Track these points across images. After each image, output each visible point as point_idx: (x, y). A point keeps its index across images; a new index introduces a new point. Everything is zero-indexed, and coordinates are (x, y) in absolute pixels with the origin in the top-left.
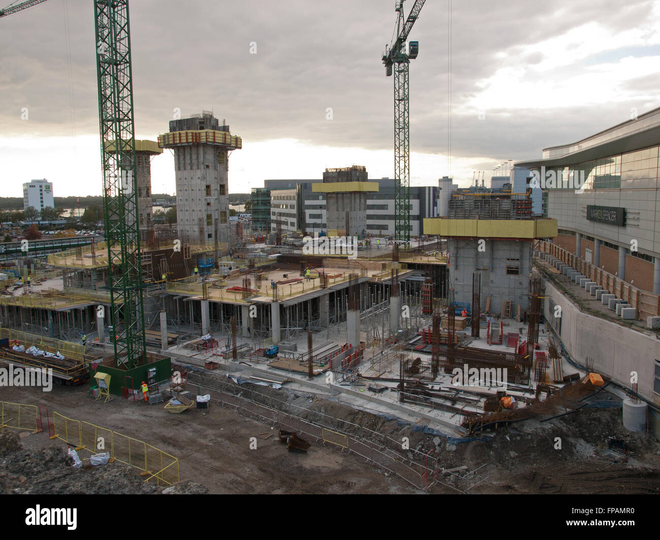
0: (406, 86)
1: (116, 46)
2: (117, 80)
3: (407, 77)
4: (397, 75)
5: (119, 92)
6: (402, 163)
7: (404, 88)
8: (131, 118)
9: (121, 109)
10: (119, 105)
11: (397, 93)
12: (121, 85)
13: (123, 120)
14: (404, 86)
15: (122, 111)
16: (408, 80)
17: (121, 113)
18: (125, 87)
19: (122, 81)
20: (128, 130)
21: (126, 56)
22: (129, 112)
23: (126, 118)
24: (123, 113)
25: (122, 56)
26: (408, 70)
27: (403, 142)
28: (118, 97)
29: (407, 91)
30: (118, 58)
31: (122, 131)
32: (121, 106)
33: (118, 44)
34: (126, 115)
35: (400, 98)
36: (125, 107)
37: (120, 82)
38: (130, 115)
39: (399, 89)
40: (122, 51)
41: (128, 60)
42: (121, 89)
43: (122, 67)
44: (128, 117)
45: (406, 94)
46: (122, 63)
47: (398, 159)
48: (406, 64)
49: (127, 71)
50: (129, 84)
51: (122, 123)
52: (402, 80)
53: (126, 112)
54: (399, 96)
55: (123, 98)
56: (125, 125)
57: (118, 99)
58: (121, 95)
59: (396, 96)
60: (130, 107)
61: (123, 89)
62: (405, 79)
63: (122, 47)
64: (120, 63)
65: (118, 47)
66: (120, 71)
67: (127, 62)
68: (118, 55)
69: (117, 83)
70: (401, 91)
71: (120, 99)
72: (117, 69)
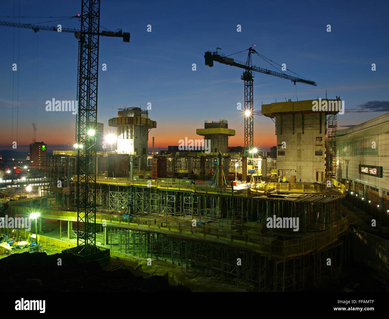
0: (251, 94)
1: (90, 70)
2: (90, 88)
3: (252, 89)
4: (246, 88)
5: (90, 95)
6: (249, 138)
7: (250, 95)
8: (95, 109)
9: (90, 104)
10: (89, 102)
11: (246, 98)
12: (91, 91)
13: (91, 110)
14: (250, 94)
15: (91, 105)
16: (253, 91)
17: (90, 106)
18: (93, 92)
19: (92, 89)
20: (94, 115)
21: (95, 75)
22: (95, 106)
23: (93, 109)
24: (91, 106)
25: (93, 75)
26: (253, 85)
27: (249, 126)
28: (89, 97)
29: (252, 96)
30: (91, 76)
31: (90, 117)
32: (90, 102)
33: (91, 69)
34: (93, 108)
35: (248, 101)
36: (93, 103)
37: (91, 89)
38: (95, 107)
39: (247, 95)
40: (93, 73)
41: (96, 78)
42: (91, 93)
43: (93, 81)
44: (94, 109)
45: (252, 98)
46: (93, 79)
47: (246, 135)
48: (251, 81)
49: (95, 83)
50: (96, 91)
51: (90, 112)
52: (249, 91)
53: (93, 106)
54: (247, 99)
55: (92, 98)
56: (92, 113)
57: (89, 99)
58: (91, 96)
59: (246, 99)
60: (95, 103)
61: (92, 93)
62: (251, 90)
63: (94, 70)
64: (92, 79)
65: (91, 70)
66: (92, 83)
67: (96, 79)
68: (91, 75)
69: (89, 90)
70: (249, 97)
71: (90, 98)
72: (90, 82)
